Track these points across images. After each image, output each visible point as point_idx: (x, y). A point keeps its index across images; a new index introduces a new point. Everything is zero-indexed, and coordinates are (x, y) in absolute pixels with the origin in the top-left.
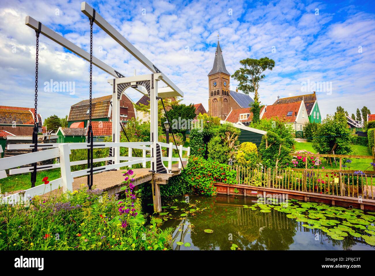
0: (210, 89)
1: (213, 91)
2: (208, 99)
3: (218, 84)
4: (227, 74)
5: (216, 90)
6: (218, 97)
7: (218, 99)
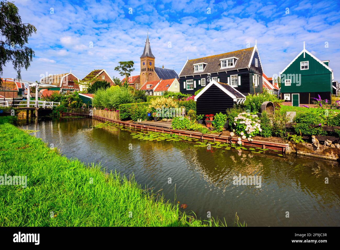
0: (141, 67)
1: (143, 68)
2: (140, 73)
3: (145, 64)
4: (152, 57)
5: (144, 68)
6: (145, 72)
7: (145, 73)
